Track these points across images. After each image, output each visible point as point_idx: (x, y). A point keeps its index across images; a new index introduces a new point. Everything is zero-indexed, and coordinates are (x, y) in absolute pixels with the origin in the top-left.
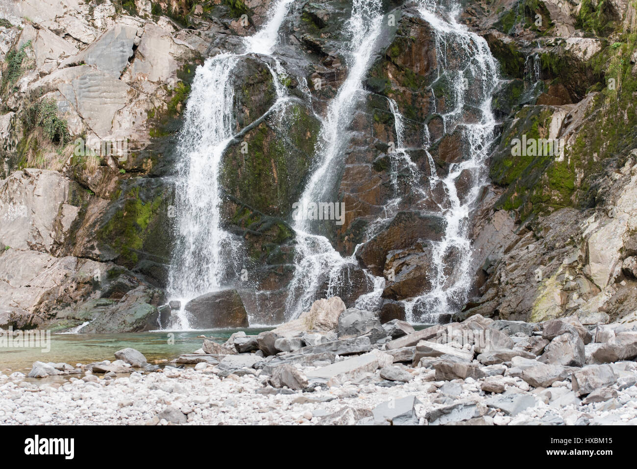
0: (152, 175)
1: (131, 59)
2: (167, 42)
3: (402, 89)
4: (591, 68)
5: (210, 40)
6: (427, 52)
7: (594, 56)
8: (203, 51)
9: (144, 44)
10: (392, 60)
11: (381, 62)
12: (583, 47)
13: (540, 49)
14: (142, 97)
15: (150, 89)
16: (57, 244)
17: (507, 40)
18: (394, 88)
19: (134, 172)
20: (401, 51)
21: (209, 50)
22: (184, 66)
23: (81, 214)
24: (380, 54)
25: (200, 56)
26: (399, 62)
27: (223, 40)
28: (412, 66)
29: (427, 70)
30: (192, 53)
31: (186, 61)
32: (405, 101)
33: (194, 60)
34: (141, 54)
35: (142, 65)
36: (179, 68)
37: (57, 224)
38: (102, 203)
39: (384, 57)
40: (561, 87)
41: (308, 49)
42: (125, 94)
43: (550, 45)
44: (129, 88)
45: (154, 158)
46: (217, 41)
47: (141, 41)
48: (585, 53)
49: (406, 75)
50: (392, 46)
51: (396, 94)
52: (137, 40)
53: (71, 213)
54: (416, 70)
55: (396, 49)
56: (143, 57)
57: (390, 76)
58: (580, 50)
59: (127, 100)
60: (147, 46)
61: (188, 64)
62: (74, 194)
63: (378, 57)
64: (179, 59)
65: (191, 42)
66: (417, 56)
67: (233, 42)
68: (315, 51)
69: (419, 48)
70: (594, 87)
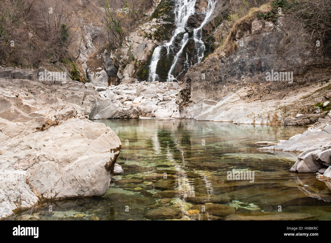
0: (146, 65)
1: (145, 47)
3: (189, 51)
8: (158, 45)
14: (146, 53)
15: (148, 51)
16: (132, 76)
18: (187, 51)
19: (144, 65)
23: (136, 71)
26: (189, 47)
29: (193, 48)
32: (189, 53)
33: (155, 47)
35: (147, 48)
37: (132, 73)
38: (139, 70)
41: (175, 45)
42: (144, 52)
45: (147, 63)
52: (146, 44)
53: (134, 71)
54: (191, 48)
55: (189, 44)
57: (187, 49)
60: (148, 45)
62: (135, 68)
64: (153, 47)
66: (192, 46)
69: (192, 44)
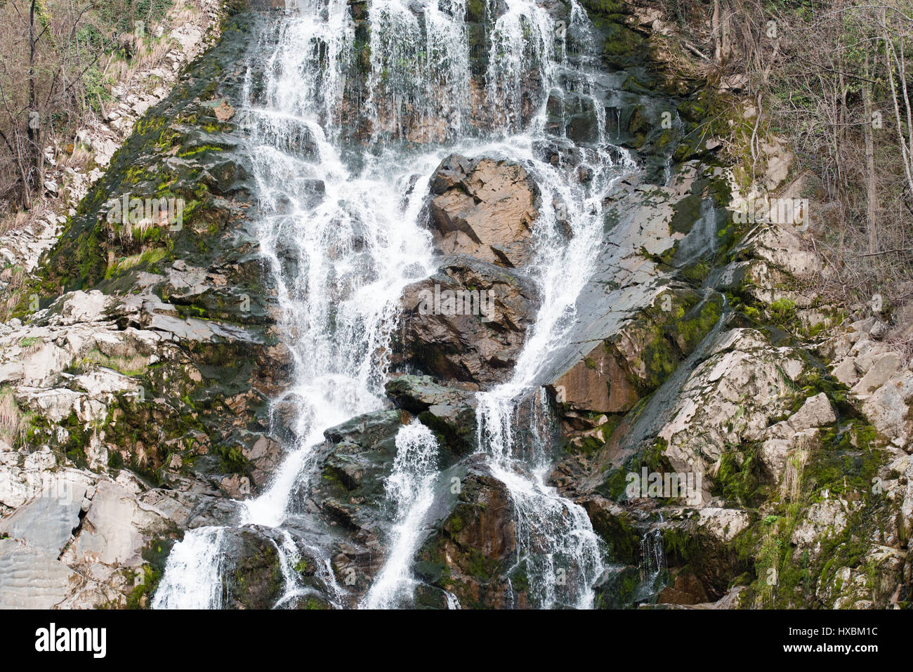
1: (76, 531)
2: (129, 507)
3: (465, 579)
4: (735, 552)
5: (192, 505)
6: (501, 526)
7: (739, 535)
8: (181, 521)
9: (96, 510)
10: (452, 536)
11: (436, 539)
12: (723, 522)
13: (662, 525)
14: (91, 586)
15: (102, 574)
17: (615, 510)
18: (454, 577)
20: (465, 523)
21: (190, 520)
22: (153, 542)
24: (435, 527)
25: (176, 528)
26: (462, 539)
27: (210, 505)
28: (480, 545)
29: (501, 552)
30: (165, 523)
31: (155, 535)
32: (469, 596)
33: (167, 533)
34: (91, 524)
35: (92, 540)
36: (145, 545)
39: (440, 532)
40: (693, 578)
41: (332, 519)
42: (65, 581)
43: (676, 519)
44: (71, 573)
46: (202, 506)
47: (91, 505)
48: (727, 530)
49: (471, 559)
50: (452, 516)
51: (457, 585)
52: (86, 504)
54: (486, 551)
55: (457, 521)
56: (94, 528)
57: (449, 559)
58: (719, 525)
59: (67, 591)
60: (99, 513)
61: (158, 539)
63: (432, 533)
64: (145, 532)
65: (163, 508)
66: (488, 532)
67: (224, 508)
68: (343, 522)
69: (491, 521)
70: (740, 579)
